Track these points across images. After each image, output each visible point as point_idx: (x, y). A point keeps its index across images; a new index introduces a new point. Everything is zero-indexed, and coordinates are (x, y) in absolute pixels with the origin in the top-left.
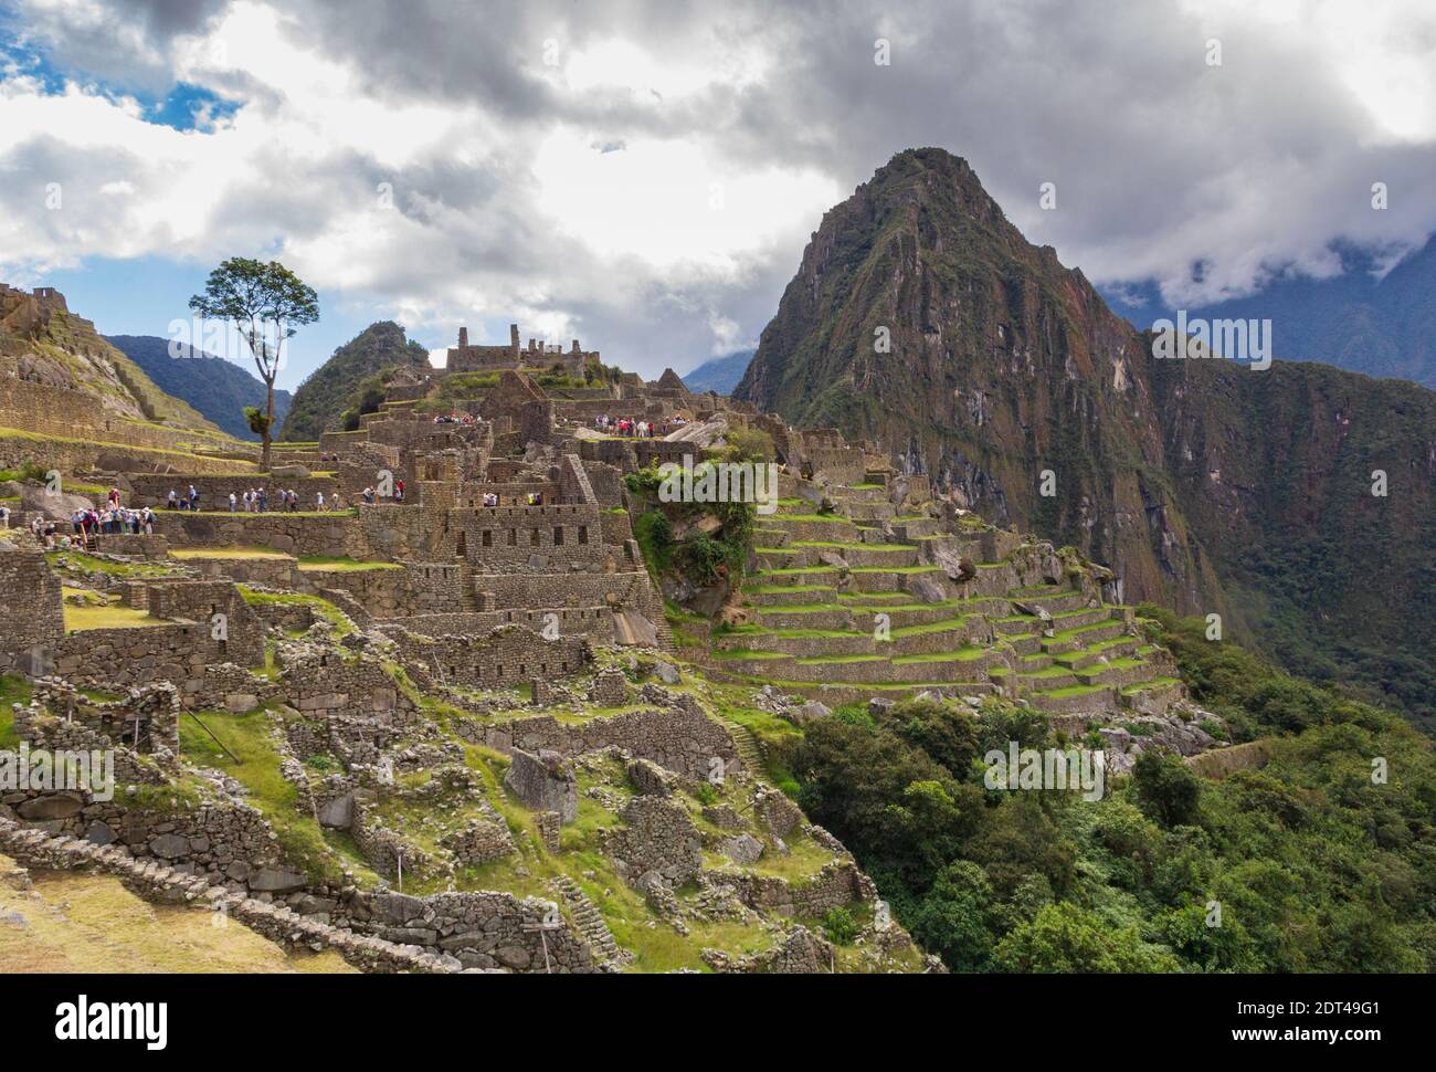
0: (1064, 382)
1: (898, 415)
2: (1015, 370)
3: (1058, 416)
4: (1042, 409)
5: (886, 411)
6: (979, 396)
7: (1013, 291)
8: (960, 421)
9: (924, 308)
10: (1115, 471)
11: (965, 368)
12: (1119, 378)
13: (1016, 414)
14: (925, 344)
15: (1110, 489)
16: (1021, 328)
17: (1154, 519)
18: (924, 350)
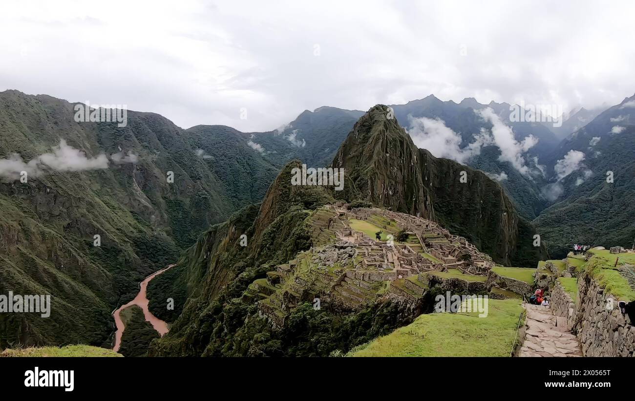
2: (402, 162)
3: (409, 173)
4: (406, 171)
6: (395, 169)
7: (402, 143)
8: (392, 175)
9: (386, 148)
10: (420, 187)
11: (393, 162)
13: (401, 172)
14: (386, 156)
15: (419, 192)
16: (403, 152)
17: (425, 198)
18: (386, 158)
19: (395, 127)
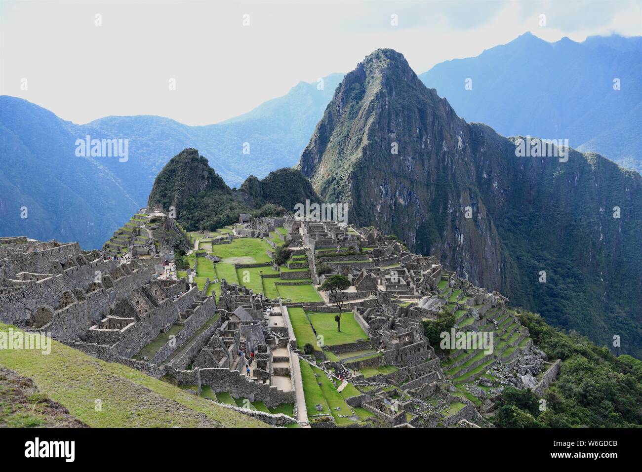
0: (442, 152)
1: (380, 169)
2: (423, 147)
3: (439, 166)
4: (433, 163)
5: (376, 168)
6: (410, 159)
7: (422, 113)
8: (402, 170)
9: (389, 123)
10: (461, 189)
11: (404, 147)
12: (460, 144)
13: (423, 165)
14: (389, 138)
15: (459, 197)
16: (426, 130)
17: (475, 208)
18: (389, 140)
19: (410, 87)
